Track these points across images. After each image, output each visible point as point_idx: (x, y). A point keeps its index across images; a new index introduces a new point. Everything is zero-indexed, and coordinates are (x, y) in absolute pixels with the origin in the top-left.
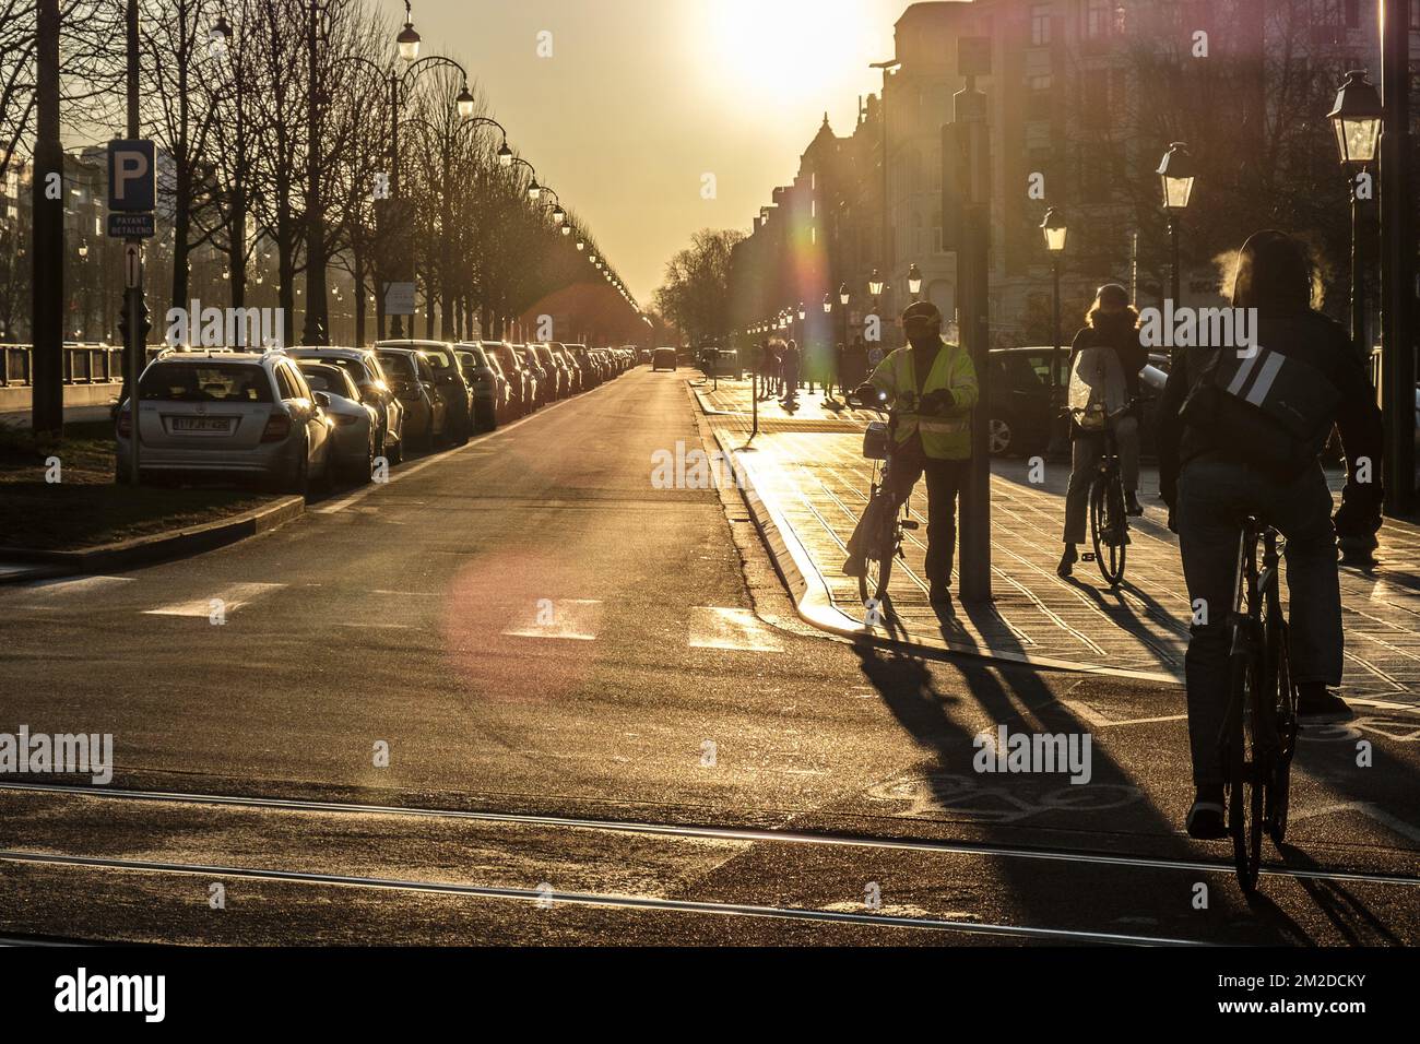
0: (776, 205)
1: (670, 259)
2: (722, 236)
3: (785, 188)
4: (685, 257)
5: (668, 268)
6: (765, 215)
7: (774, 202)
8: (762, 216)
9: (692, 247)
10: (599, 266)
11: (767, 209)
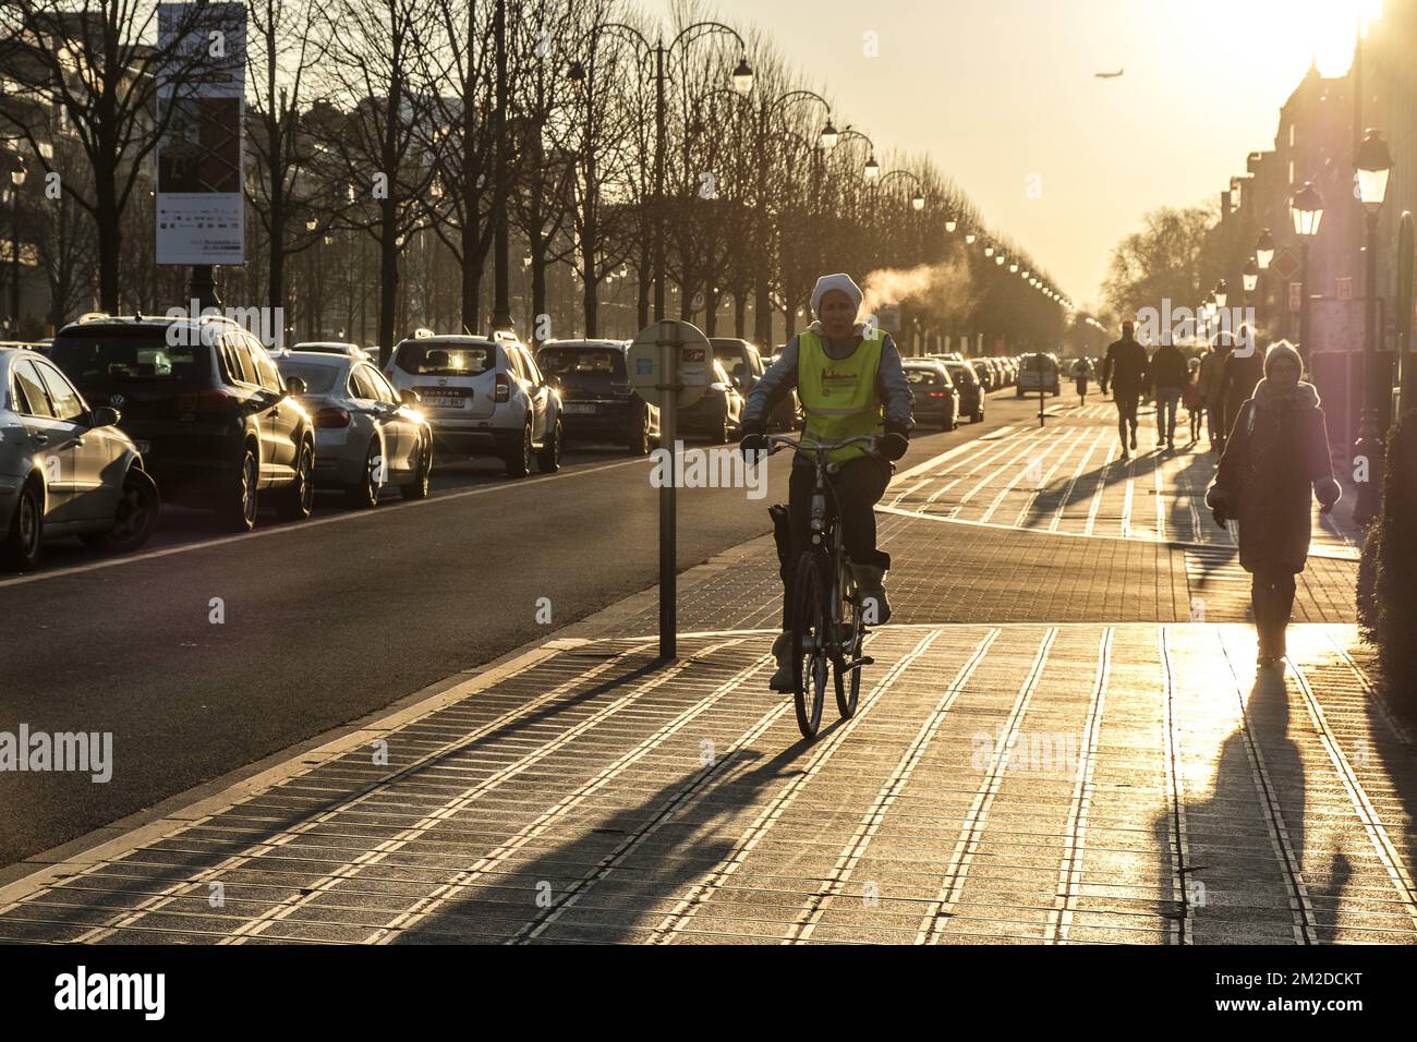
0: (1252, 175)
1: (1115, 245)
2: (1181, 216)
3: (1263, 154)
4: (1135, 243)
5: (1113, 255)
6: (1236, 188)
7: (1249, 171)
8: (1233, 188)
9: (1144, 230)
10: (1000, 260)
11: (1239, 180)
